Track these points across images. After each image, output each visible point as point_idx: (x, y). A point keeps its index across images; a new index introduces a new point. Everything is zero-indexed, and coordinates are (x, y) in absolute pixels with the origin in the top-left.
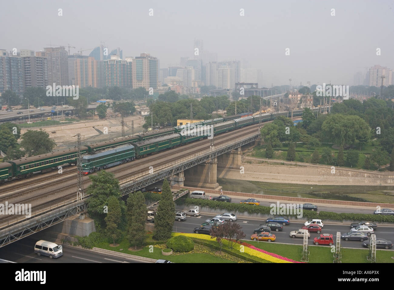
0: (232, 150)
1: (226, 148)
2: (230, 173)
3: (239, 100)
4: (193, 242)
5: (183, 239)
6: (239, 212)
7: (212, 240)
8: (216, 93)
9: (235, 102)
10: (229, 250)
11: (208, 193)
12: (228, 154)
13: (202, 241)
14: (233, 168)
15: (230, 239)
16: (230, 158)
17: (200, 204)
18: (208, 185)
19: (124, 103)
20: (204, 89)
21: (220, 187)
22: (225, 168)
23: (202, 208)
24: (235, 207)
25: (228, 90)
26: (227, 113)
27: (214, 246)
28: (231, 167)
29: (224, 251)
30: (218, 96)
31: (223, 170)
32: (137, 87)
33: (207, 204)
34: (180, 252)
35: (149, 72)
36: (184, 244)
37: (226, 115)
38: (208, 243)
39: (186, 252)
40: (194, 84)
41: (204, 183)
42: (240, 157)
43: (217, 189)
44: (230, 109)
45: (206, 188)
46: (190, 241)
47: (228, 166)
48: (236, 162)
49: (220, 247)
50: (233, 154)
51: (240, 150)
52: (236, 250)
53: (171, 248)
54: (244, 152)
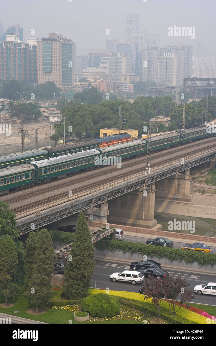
0: (177, 174)
1: (169, 171)
2: (173, 206)
3: (189, 103)
4: (119, 303)
5: (104, 299)
6: (185, 261)
7: (146, 301)
8: (156, 92)
9: (183, 105)
10: (171, 316)
11: (142, 233)
12: (171, 179)
13: (132, 303)
14: (177, 199)
15: (172, 301)
16: (174, 185)
17: (130, 249)
18: (142, 222)
19: (24, 104)
20: (139, 86)
21: (159, 226)
22: (166, 199)
23: (132, 254)
24: (179, 255)
25: (174, 88)
26: (171, 121)
27: (149, 309)
28: (175, 197)
29: (162, 319)
30: (159, 96)
31: (163, 202)
32: (44, 81)
33: (140, 250)
34: (99, 317)
35: (60, 61)
36: (106, 306)
37: (169, 123)
38: (140, 305)
39: (108, 317)
40: (125, 79)
41: (136, 219)
42: (188, 184)
43: (155, 229)
44: (176, 115)
45: (139, 227)
46: (114, 301)
47: (170, 196)
48: (182, 191)
49: (157, 312)
50: (179, 179)
51: (188, 173)
52: (180, 317)
53: (88, 312)
54: (194, 176)
